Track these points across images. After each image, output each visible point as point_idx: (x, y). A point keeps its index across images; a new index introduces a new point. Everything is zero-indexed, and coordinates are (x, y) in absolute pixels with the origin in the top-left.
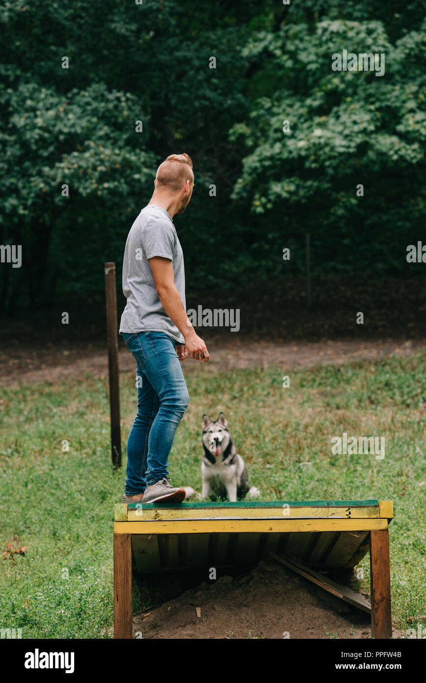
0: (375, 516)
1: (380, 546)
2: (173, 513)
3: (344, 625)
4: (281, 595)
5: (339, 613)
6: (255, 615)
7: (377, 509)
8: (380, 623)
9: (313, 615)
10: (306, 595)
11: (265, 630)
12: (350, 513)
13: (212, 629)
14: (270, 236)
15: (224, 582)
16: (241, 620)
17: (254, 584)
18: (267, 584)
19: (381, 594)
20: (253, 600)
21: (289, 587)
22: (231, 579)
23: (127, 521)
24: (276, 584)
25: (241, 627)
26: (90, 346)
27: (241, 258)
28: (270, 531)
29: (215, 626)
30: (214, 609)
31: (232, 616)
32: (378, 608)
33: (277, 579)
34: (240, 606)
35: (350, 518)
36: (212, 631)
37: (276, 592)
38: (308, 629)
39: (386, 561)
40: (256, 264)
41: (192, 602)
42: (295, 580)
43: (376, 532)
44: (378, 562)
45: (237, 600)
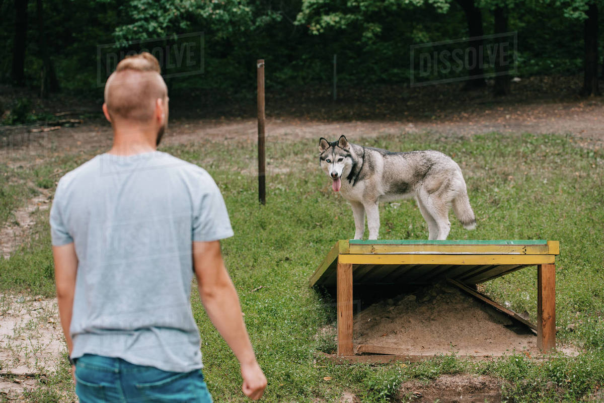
0: (545, 253)
1: (548, 276)
2: (386, 248)
3: (512, 336)
4: (460, 311)
5: (505, 326)
6: (442, 327)
7: (547, 247)
8: (547, 335)
9: (488, 327)
10: (480, 311)
11: (453, 340)
12: (525, 250)
13: (412, 339)
14: (304, 57)
15: (410, 300)
16: (432, 332)
17: (437, 302)
18: (448, 303)
19: (548, 314)
20: (439, 315)
21: (466, 305)
22: (415, 297)
23: (349, 254)
24: (456, 303)
25: (433, 337)
26: (201, 122)
27: (286, 70)
28: (463, 264)
29: (414, 336)
30: (410, 322)
31: (425, 327)
32: (546, 324)
33: (456, 299)
34: (429, 319)
35: (525, 254)
36: (412, 340)
37: (456, 309)
38: (486, 339)
39: (552, 289)
40: (295, 74)
41: (387, 315)
42: (470, 300)
43: (545, 266)
44: (547, 288)
45: (425, 315)
